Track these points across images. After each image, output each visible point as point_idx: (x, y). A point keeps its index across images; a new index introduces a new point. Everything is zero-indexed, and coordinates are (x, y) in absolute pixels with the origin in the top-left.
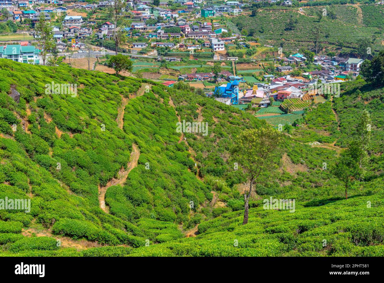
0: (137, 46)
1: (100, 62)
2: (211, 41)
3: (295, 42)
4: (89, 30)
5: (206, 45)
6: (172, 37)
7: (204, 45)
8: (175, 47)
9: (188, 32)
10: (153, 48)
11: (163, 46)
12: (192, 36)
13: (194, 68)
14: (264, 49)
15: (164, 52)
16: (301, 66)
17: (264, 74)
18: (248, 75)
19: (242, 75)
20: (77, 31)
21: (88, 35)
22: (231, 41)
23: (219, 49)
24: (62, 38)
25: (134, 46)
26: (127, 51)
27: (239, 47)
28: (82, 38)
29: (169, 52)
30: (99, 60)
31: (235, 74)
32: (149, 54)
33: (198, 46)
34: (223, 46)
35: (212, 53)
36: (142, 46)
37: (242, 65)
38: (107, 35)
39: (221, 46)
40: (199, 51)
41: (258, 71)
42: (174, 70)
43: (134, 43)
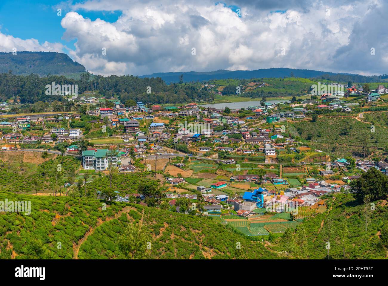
0: (203, 149)
1: (171, 163)
2: (265, 146)
3: (347, 146)
4: (168, 135)
5: (260, 150)
6: (232, 142)
7: (258, 150)
8: (234, 151)
9: (248, 138)
10: (216, 151)
11: (224, 150)
12: (249, 142)
13: (246, 171)
14: (313, 154)
15: (224, 156)
16: (343, 170)
17: (308, 177)
18: (293, 177)
19: (287, 178)
20: (158, 136)
21: (167, 139)
22: (284, 146)
23: (270, 153)
24: (145, 142)
25: (200, 149)
26: (195, 153)
27: (289, 152)
28: (161, 141)
29: (227, 156)
30: (171, 161)
31: (281, 176)
32: (212, 157)
33: (252, 151)
34: (274, 151)
35: (263, 157)
36: (207, 150)
37: (289, 168)
38: (181, 140)
39: (272, 151)
40: (253, 155)
41: (302, 174)
42: (228, 171)
43: (200, 148)
